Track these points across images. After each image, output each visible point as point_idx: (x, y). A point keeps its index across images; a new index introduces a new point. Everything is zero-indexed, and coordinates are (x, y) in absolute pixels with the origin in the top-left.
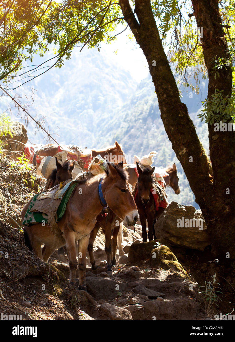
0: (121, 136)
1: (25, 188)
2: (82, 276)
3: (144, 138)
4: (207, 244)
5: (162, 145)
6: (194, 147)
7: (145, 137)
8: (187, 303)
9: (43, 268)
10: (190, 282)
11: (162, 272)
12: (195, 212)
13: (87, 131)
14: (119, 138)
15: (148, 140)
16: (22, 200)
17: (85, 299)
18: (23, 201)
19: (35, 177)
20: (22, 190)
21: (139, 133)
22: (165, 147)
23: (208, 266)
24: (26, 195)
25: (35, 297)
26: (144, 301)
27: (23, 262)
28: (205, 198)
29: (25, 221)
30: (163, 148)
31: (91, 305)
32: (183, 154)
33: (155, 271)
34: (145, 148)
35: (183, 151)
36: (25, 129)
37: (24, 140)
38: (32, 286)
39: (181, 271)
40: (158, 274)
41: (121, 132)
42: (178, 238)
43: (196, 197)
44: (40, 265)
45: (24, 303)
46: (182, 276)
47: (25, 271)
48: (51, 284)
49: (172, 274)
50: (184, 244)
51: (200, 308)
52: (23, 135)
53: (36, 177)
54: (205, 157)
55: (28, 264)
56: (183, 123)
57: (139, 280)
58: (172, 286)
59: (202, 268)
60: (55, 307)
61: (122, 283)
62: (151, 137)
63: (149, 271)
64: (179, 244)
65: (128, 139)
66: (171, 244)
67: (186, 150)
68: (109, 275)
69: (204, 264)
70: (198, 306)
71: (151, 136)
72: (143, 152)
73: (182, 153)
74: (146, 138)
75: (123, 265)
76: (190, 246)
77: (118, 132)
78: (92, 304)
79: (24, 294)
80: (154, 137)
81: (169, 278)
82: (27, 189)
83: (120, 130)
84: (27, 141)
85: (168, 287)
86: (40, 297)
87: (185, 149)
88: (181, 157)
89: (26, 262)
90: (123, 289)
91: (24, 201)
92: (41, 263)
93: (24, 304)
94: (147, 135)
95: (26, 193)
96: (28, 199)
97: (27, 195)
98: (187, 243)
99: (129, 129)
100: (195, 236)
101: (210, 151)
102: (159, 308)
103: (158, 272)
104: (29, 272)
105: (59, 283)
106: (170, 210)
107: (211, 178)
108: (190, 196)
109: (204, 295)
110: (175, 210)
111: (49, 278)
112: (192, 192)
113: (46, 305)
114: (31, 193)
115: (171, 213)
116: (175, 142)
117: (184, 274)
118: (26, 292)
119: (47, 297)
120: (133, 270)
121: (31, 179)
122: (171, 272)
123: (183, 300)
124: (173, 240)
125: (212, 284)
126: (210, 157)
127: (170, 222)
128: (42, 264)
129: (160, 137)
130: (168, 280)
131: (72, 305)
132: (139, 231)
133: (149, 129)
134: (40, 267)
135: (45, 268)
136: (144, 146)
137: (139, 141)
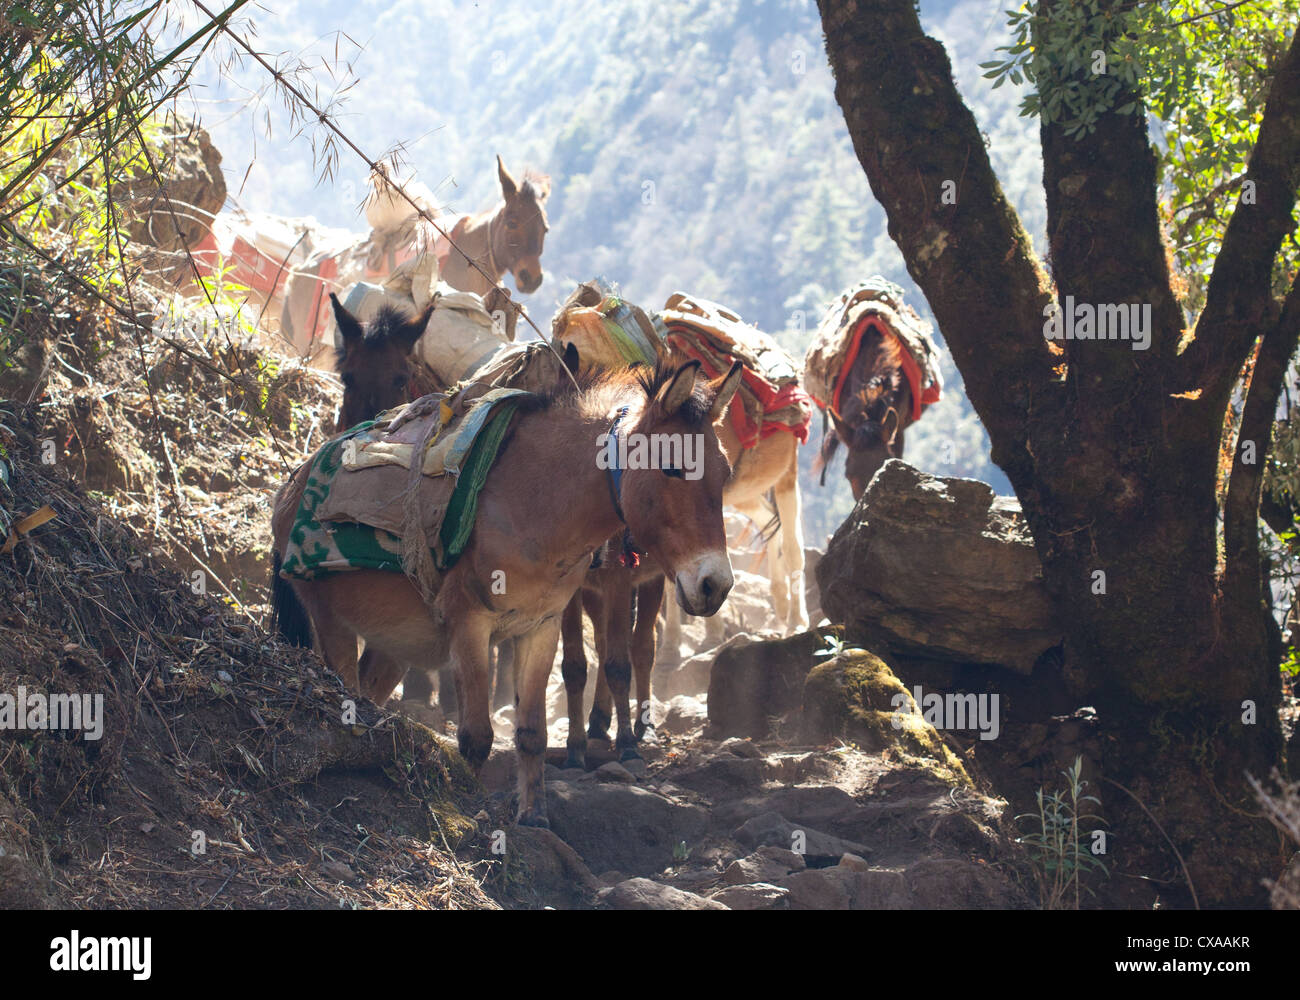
0: (596, 127)
1: (232, 415)
2: (531, 776)
3: (720, 138)
4: (1044, 643)
5: (816, 173)
6: (981, 225)
7: (727, 129)
8: (963, 878)
9: (389, 735)
10: (976, 797)
11: (856, 762)
12: (990, 504)
13: (421, 107)
14: (586, 138)
15: (742, 148)
16: (225, 467)
17: (552, 863)
18: (230, 473)
19: (276, 367)
20: (223, 424)
21: (694, 111)
22: (830, 184)
23: (1051, 735)
24: (239, 447)
25: (363, 850)
26: (789, 873)
27: (309, 712)
28: (1032, 445)
29: (294, 560)
30: (818, 186)
31: (577, 887)
32: (937, 255)
33: (825, 756)
34: (726, 189)
35: (935, 242)
36: (213, 148)
37: (211, 198)
38: (348, 807)
39: (937, 757)
40: (840, 767)
41: (599, 110)
42: (920, 617)
43: (993, 442)
44: (374, 723)
45: (328, 869)
46: (939, 775)
47: (320, 748)
48: (420, 801)
49: (899, 766)
50: (948, 646)
51: (1020, 899)
52: (207, 174)
53: (277, 364)
54: (1029, 269)
55: (328, 719)
56: (931, 125)
57: (761, 793)
58: (897, 812)
59: (1027, 744)
60: (444, 884)
61: (690, 805)
62: (757, 131)
63: (799, 757)
64: (924, 642)
65: (637, 145)
66: (890, 643)
67: (946, 239)
68: (631, 775)
69: (1034, 726)
70: (1009, 892)
71: (755, 123)
72: (716, 209)
73: (932, 252)
74: (731, 139)
75: (686, 738)
76: (973, 651)
77: (585, 108)
78: (580, 884)
79: (320, 838)
80: (770, 130)
81: (887, 786)
82: (243, 419)
83: (591, 98)
84: (221, 202)
85: (883, 820)
86: (381, 847)
87: (943, 235)
88: (925, 269)
89: (322, 713)
90: (696, 833)
91: (235, 473)
92: (379, 718)
93: (328, 873)
94: (732, 119)
95: (239, 439)
96: (251, 462)
97: (245, 447)
98: (958, 639)
99: (638, 91)
100: (993, 608)
101: (1052, 242)
102: (850, 897)
103: (837, 759)
104: (333, 751)
105: (450, 793)
106: (882, 500)
107: (1058, 360)
108: (967, 437)
109: (1032, 849)
110: (905, 498)
111: (411, 776)
112: (974, 416)
113: (408, 877)
114: (259, 435)
115: (890, 513)
116: (898, 206)
117: (950, 767)
118: (327, 829)
119: (409, 850)
120: (734, 753)
121: (258, 372)
122: (895, 757)
123: (948, 864)
124: (900, 627)
125: (1065, 805)
126: (1050, 269)
127: (881, 551)
128: (381, 722)
129: (805, 130)
130: (884, 793)
131: (506, 880)
132: (739, 599)
133: (742, 89)
134: (375, 731)
135: (397, 738)
136: (720, 179)
137: (691, 152)
